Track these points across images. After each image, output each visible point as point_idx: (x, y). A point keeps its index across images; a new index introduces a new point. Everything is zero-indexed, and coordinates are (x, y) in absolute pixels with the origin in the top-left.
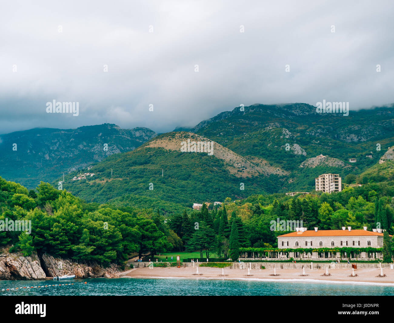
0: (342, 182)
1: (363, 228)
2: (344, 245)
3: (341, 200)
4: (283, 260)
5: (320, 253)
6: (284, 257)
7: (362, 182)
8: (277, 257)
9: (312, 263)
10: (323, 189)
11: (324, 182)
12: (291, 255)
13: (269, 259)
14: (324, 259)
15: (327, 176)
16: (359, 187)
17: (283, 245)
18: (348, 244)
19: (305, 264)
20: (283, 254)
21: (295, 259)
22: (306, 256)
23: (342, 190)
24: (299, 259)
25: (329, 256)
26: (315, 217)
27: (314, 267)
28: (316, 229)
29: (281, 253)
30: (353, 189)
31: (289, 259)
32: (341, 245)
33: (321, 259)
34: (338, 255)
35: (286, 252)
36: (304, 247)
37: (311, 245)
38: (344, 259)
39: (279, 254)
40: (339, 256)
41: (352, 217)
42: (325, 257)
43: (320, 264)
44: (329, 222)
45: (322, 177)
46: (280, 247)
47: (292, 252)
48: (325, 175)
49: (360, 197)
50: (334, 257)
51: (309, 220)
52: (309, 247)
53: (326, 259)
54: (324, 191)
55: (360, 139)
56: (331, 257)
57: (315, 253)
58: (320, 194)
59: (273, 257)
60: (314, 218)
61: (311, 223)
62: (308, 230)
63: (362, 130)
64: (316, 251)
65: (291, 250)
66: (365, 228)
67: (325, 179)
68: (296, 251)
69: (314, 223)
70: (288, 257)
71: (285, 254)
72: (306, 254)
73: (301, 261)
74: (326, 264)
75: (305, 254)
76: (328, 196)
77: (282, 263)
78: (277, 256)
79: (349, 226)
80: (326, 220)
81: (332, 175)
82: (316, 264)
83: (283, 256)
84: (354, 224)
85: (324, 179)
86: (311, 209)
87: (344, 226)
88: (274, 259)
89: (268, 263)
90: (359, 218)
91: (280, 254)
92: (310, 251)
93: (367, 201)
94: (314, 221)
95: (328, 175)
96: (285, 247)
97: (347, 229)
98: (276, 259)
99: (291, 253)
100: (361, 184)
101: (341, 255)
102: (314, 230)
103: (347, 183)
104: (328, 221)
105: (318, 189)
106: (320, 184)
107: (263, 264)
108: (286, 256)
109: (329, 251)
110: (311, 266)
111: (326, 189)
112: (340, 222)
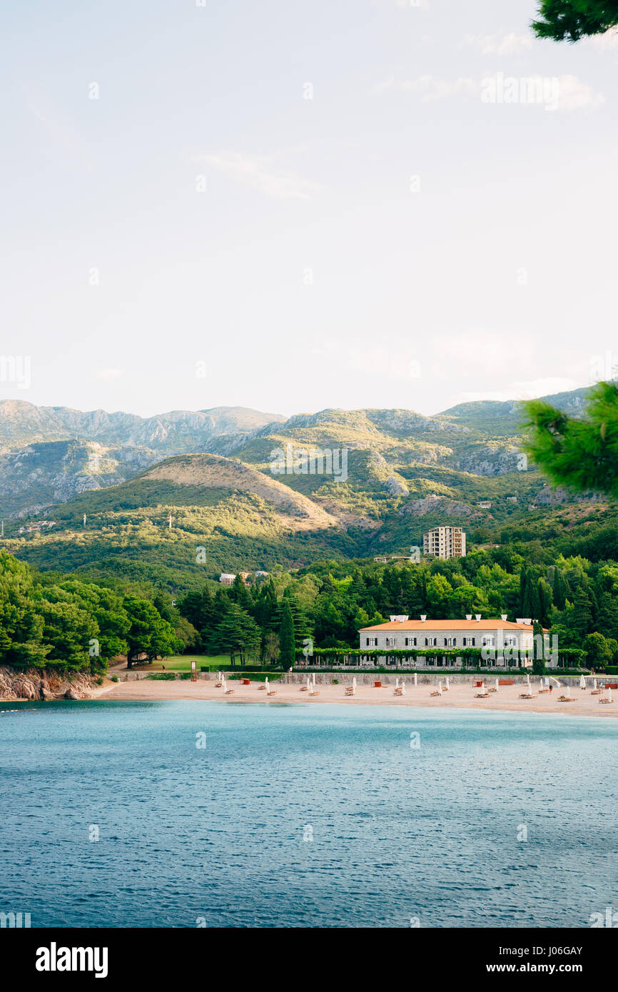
0: (466, 540)
1: (500, 616)
2: (469, 645)
3: (465, 571)
4: (369, 668)
5: (429, 657)
6: (370, 665)
7: (500, 541)
8: (359, 665)
9: (416, 674)
10: (435, 552)
11: (437, 540)
12: (382, 660)
13: (344, 668)
14: (436, 668)
15: (443, 531)
16: (495, 549)
17: (368, 644)
18: (476, 643)
19: (405, 676)
20: (368, 660)
21: (387, 668)
22: (406, 663)
23: (467, 553)
24: (393, 668)
25: (444, 663)
26: (422, 598)
27: (418, 682)
28: (423, 617)
29: (365, 658)
30: (485, 551)
31: (378, 668)
32: (465, 644)
33: (430, 668)
34: (459, 660)
35: (374, 656)
36: (403, 648)
37: (415, 644)
38: (470, 668)
39: (361, 659)
40: (461, 664)
41: (483, 600)
42: (438, 665)
43: (429, 676)
44: (445, 606)
45: (434, 532)
46: (363, 648)
47: (383, 655)
48: (440, 528)
49: (497, 566)
50: (452, 665)
51: (412, 602)
52: (411, 647)
53: (439, 668)
54: (438, 555)
55: (497, 470)
56: (446, 665)
57: (421, 657)
58: (431, 560)
59: (351, 665)
60: (420, 600)
61: (415, 608)
62: (410, 619)
63: (500, 456)
64: (423, 655)
65: (380, 654)
66: (504, 617)
67: (440, 535)
68: (389, 654)
69: (420, 607)
70: (375, 664)
71: (372, 660)
72: (407, 660)
73: (396, 672)
74: (438, 676)
75: (404, 660)
76: (444, 564)
77: (366, 674)
78: (359, 662)
79: (478, 613)
80: (440, 603)
81: (450, 529)
82: (422, 676)
83: (367, 663)
84: (485, 609)
85: (437, 535)
86: (415, 584)
87: (469, 613)
88: (352, 667)
89: (344, 675)
90: (493, 600)
91: (363, 658)
92: (413, 655)
93: (508, 572)
94: (419, 604)
95: (444, 528)
96: (372, 648)
97: (474, 618)
98: (357, 668)
99: (381, 657)
100: (497, 542)
101: (464, 661)
102: (420, 619)
103: (476, 543)
104: (443, 604)
105: (428, 551)
106: (430, 543)
107: (335, 675)
108: (372, 663)
109: (444, 655)
110: (413, 679)
111: (440, 552)
112: (463, 607)
